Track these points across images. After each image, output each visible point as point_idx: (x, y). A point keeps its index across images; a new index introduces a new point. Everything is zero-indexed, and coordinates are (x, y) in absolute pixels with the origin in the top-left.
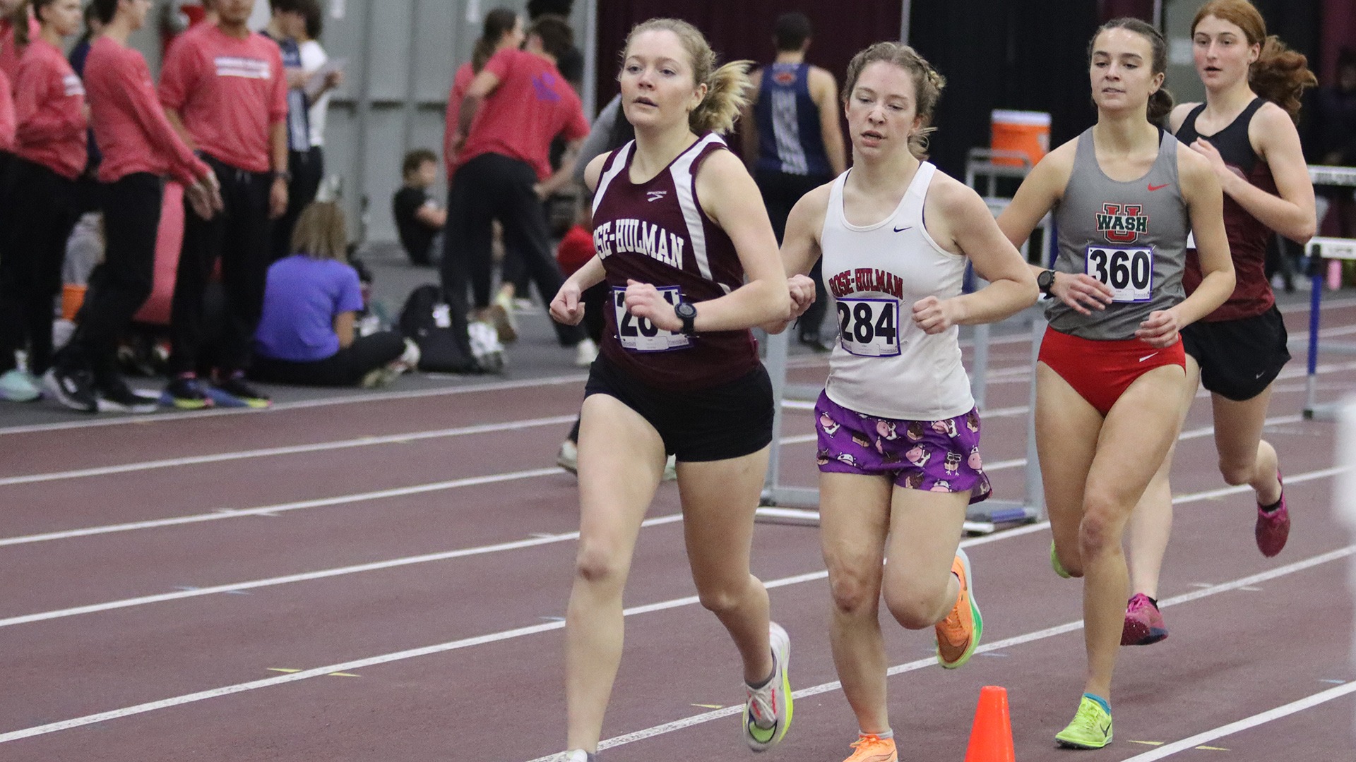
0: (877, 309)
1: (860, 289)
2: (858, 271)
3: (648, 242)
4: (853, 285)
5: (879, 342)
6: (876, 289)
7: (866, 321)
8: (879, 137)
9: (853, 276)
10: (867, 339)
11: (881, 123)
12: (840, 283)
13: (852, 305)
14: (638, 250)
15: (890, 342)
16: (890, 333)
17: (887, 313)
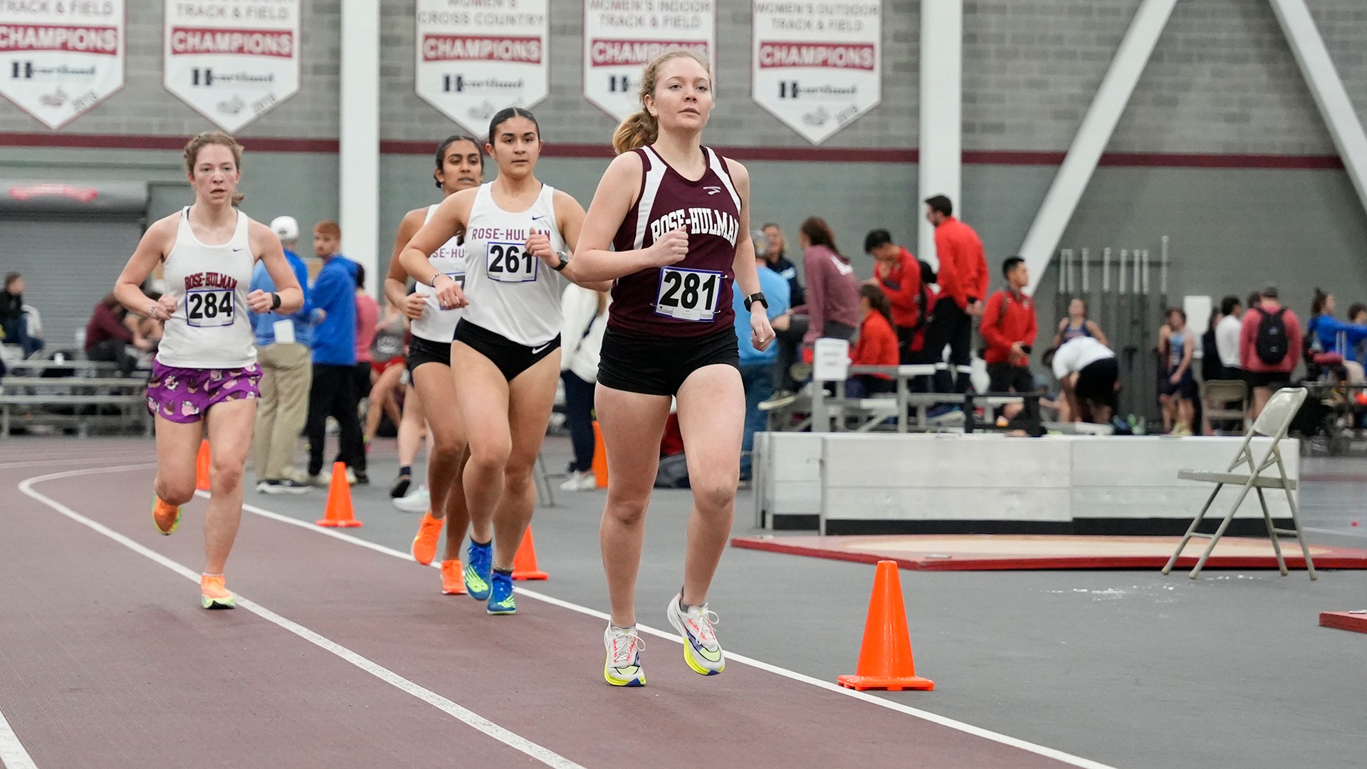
0: (220, 296)
1: (207, 285)
2: (208, 274)
3: (722, 224)
4: (204, 282)
5: (221, 317)
6: (219, 286)
7: (213, 304)
8: (222, 191)
9: (204, 276)
10: (214, 315)
11: (222, 182)
12: (194, 280)
13: (203, 295)
14: (712, 232)
15: (229, 315)
16: (228, 310)
17: (227, 297)
